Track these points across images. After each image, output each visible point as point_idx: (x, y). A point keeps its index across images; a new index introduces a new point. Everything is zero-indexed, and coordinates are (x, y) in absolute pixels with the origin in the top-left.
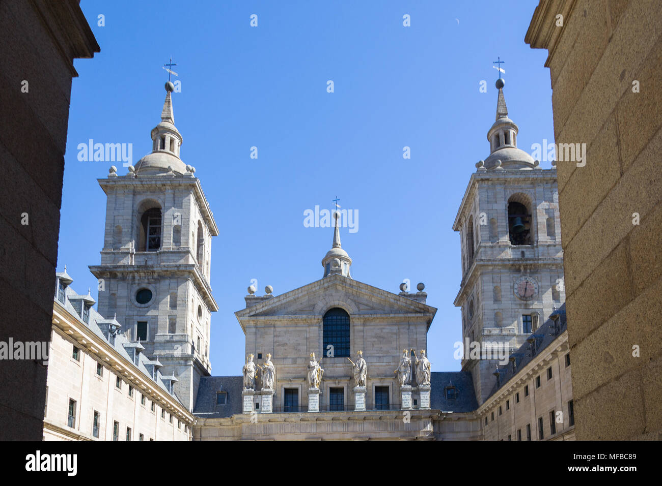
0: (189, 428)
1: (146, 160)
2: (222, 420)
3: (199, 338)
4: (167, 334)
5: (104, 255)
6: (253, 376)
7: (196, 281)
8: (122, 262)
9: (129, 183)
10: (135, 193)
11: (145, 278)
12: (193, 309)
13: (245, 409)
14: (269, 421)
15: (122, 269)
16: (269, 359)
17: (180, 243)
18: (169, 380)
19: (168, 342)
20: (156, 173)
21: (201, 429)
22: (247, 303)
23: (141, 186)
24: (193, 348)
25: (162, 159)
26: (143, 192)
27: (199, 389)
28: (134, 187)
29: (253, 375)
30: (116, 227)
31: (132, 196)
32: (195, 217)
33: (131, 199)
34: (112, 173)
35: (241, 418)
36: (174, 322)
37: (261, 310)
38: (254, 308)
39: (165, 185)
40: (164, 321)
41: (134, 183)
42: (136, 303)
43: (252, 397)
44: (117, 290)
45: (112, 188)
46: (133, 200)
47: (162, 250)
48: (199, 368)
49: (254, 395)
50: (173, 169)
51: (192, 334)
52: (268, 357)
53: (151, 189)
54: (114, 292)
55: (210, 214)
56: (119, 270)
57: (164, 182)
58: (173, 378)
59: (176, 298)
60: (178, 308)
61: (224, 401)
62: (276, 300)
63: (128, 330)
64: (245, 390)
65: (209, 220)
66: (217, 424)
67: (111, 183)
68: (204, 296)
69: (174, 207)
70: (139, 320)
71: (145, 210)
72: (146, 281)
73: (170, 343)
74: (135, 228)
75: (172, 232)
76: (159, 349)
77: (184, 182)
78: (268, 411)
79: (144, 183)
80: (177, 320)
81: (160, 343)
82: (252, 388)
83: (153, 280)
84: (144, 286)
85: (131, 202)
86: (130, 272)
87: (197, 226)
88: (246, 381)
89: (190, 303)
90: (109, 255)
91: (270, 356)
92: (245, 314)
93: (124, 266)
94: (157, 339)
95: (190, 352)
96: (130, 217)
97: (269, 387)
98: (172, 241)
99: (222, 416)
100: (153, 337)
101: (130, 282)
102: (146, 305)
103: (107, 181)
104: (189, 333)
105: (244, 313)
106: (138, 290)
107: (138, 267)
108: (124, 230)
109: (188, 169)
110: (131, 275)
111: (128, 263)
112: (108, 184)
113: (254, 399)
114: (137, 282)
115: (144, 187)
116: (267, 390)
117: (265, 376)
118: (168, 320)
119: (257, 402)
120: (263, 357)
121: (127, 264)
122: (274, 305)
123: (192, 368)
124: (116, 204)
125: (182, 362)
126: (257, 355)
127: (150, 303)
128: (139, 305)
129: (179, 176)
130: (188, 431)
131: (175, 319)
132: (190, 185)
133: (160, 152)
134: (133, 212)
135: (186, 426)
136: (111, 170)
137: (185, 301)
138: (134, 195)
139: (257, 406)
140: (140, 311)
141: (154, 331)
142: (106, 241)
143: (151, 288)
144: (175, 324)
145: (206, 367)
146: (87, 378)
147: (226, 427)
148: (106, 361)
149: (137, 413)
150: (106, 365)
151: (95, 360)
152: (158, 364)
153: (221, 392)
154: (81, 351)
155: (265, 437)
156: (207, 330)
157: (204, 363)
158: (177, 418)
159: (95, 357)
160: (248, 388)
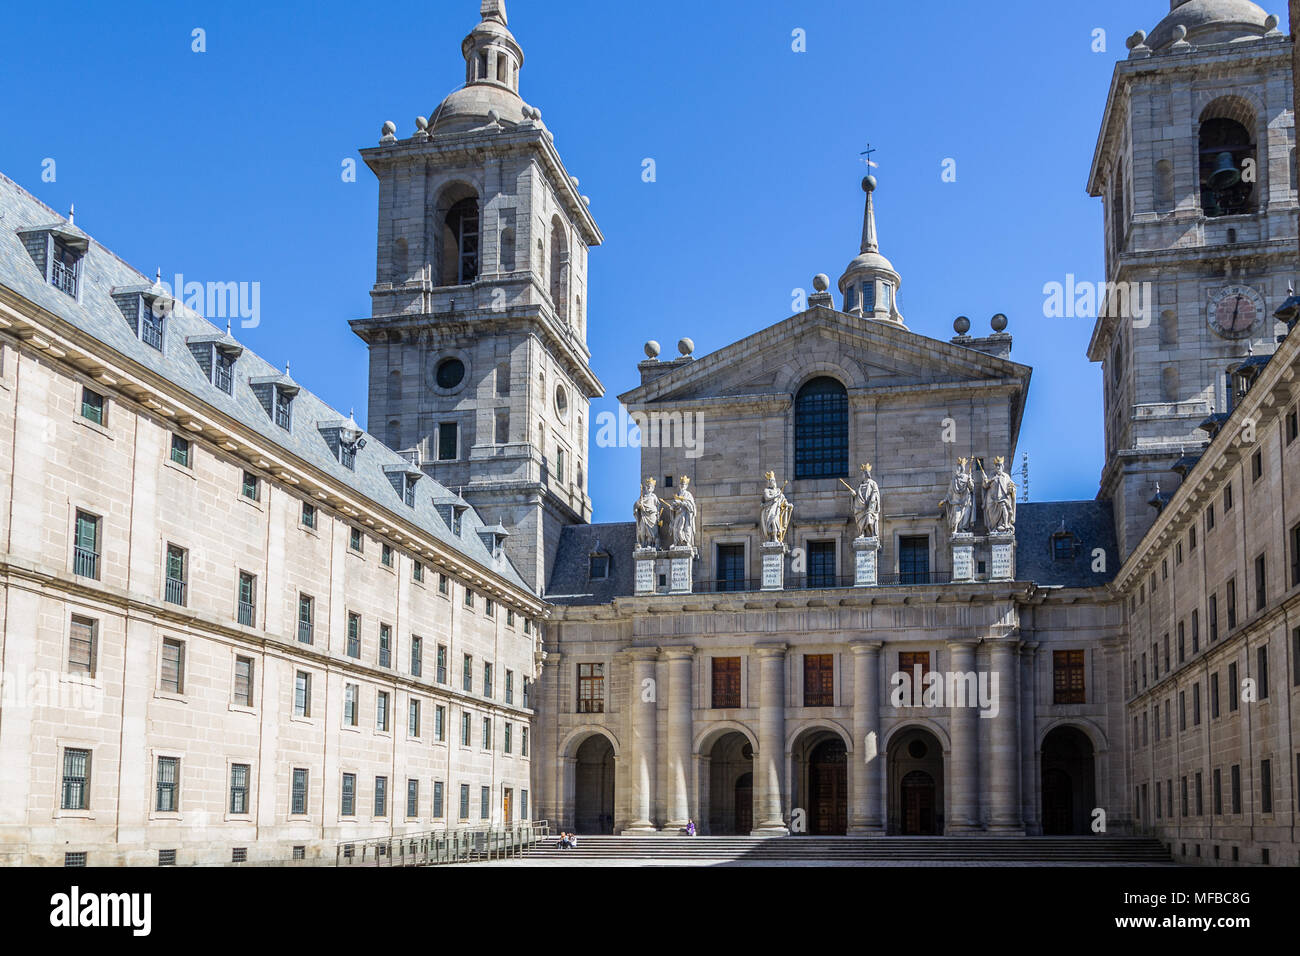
0: (536, 625)
1: (448, 104)
2: (597, 609)
3: (560, 451)
4: (494, 444)
5: (378, 299)
6: (654, 522)
7: (549, 338)
8: (408, 309)
9: (416, 151)
10: (429, 171)
11: (451, 337)
12: (543, 394)
13: (638, 588)
14: (684, 610)
15: (408, 323)
16: (685, 487)
17: (514, 262)
18: (491, 534)
19: (494, 460)
20: (466, 128)
21: (559, 626)
22: (643, 377)
23: (439, 155)
24: (544, 471)
25: (477, 99)
26: (445, 168)
27: (559, 550)
28: (427, 159)
29: (654, 519)
30: (397, 241)
31: (424, 177)
32: (544, 209)
33: (422, 183)
34: (387, 136)
35: (630, 605)
36: (506, 420)
37: (668, 390)
38: (656, 386)
39: (483, 151)
40: (487, 420)
41: (425, 151)
42: (436, 387)
43: (652, 563)
44: (402, 364)
45: (388, 165)
46: (426, 186)
47: (481, 281)
48: (557, 508)
49: (655, 559)
50: (498, 115)
51: (543, 444)
52: (682, 483)
53: (458, 159)
54: (396, 368)
55: (583, 202)
56: (402, 325)
57: (481, 145)
58: (500, 529)
59: (509, 373)
60: (511, 392)
61: (604, 571)
62: (697, 367)
63: (424, 441)
64: (639, 549)
65: (578, 214)
66: (588, 616)
67: (384, 156)
68: (570, 368)
69: (501, 191)
70: (442, 421)
71: (452, 204)
72: (453, 343)
73: (498, 462)
74: (432, 239)
75: (499, 244)
76: (477, 474)
77: (518, 140)
78: (682, 590)
79: (443, 149)
80: (512, 416)
81: (481, 463)
82: (653, 544)
83: (464, 341)
84: (449, 353)
85: (422, 190)
86: (424, 329)
87: (550, 227)
88: (640, 532)
89: (535, 385)
90: (385, 298)
91: (687, 480)
92: (639, 398)
93: (412, 318)
94: (475, 455)
95: (536, 477)
96: (421, 220)
97: (685, 543)
98: (498, 262)
99: (596, 602)
100: (467, 451)
101: (424, 347)
102: (455, 390)
103: (377, 152)
104: (535, 441)
105: (636, 396)
106: (438, 363)
107: (437, 316)
108: (411, 247)
109: (525, 112)
110: (425, 334)
111: (420, 310)
112: (378, 157)
113: (655, 566)
114: (436, 345)
115: (444, 158)
116: (681, 548)
117: (676, 521)
118: (494, 418)
119: (662, 572)
120: (674, 483)
121: (417, 312)
122: (693, 378)
123: (540, 509)
124: (395, 196)
125: (521, 498)
126: (663, 479)
127: (461, 385)
128: (441, 390)
129: (510, 128)
130: (533, 630)
131: (508, 415)
132: (530, 146)
133: (478, 84)
134: (426, 210)
135: (527, 621)
136: (386, 130)
137: (525, 379)
138: (427, 175)
139: (662, 580)
140: (442, 402)
141: (470, 439)
142: (379, 270)
143: (461, 355)
144: (507, 425)
145: (577, 508)
146: (278, 532)
147: (604, 622)
148: (321, 500)
149: (404, 597)
150: (324, 506)
151: (298, 498)
152: (460, 504)
153: (598, 554)
154: (263, 482)
155: (676, 642)
156: (581, 434)
157: (574, 500)
158: (505, 606)
159: (297, 492)
160: (645, 546)
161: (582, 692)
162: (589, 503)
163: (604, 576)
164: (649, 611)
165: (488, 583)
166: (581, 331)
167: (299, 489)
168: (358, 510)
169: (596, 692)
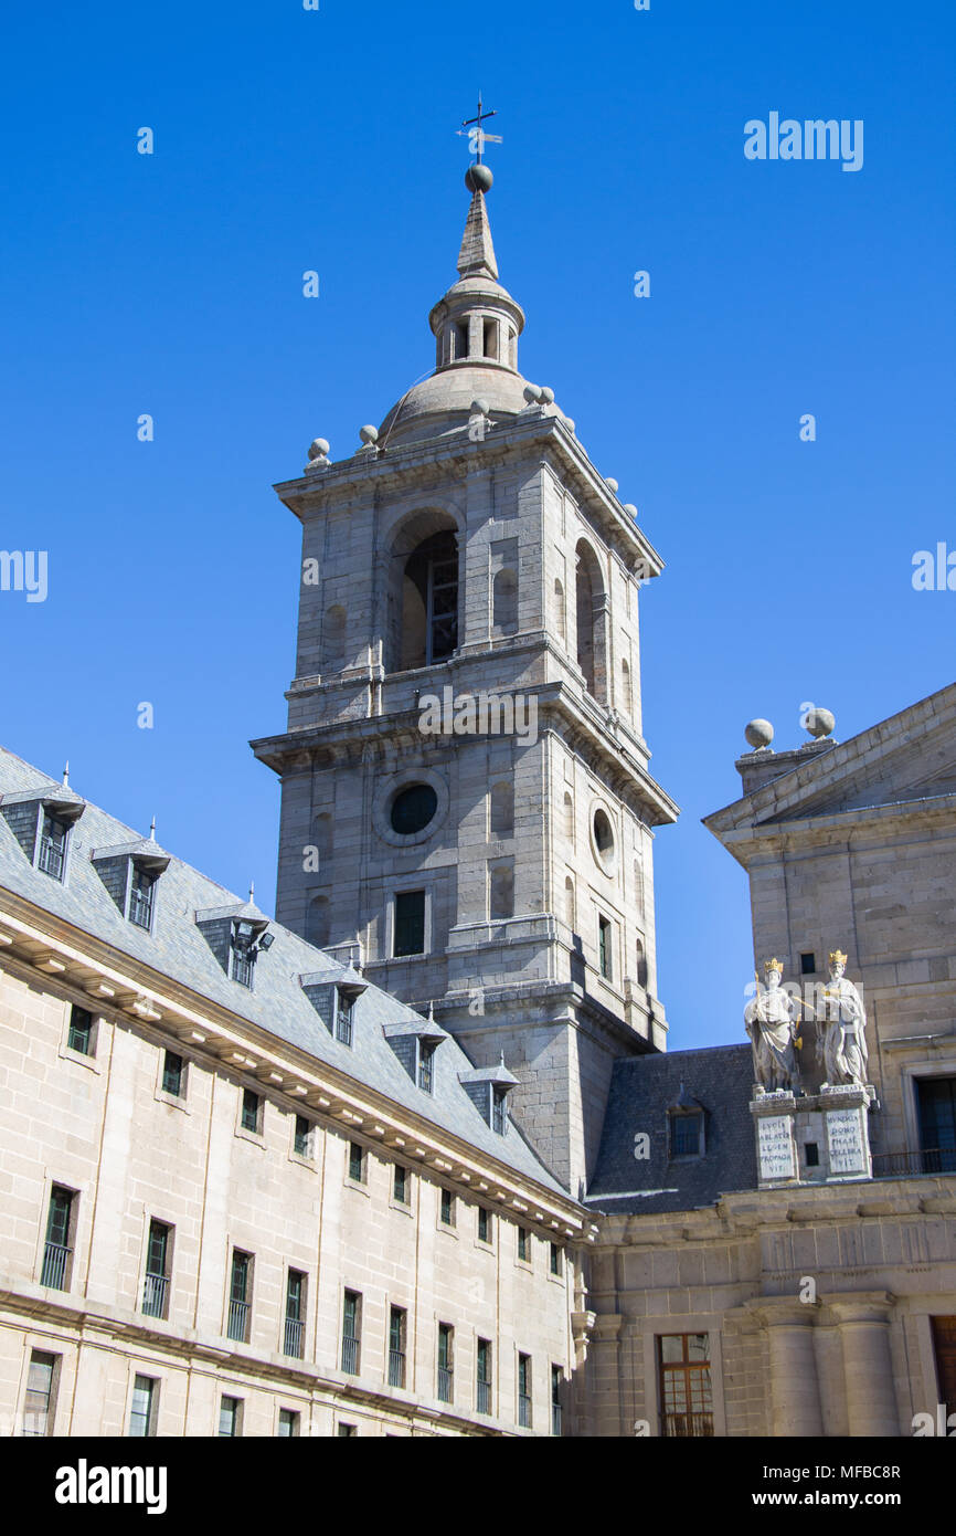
0: (571, 1257)
1: (409, 402)
2: (688, 1219)
3: (604, 923)
4: (488, 921)
5: (297, 702)
6: (786, 1042)
7: (577, 734)
8: (345, 712)
9: (360, 476)
10: (379, 501)
11: (415, 749)
12: (572, 827)
13: (765, 1171)
14: (861, 1214)
15: (345, 735)
16: (840, 971)
17: (516, 620)
18: (486, 1083)
19: (488, 949)
20: (437, 431)
21: (617, 1257)
22: (746, 782)
23: (396, 476)
24: (578, 961)
25: (455, 388)
26: (405, 494)
27: (609, 1105)
28: (378, 485)
29: (784, 1035)
30: (329, 611)
31: (370, 511)
32: (564, 533)
33: (370, 520)
34: (317, 460)
35: (751, 1208)
36: (509, 878)
37: (794, 799)
38: (770, 796)
39: (463, 461)
40: (477, 881)
41: (374, 473)
42: (390, 834)
43: (788, 1121)
44: (334, 802)
45: (316, 501)
46: (376, 522)
47: (463, 655)
48: (603, 1027)
49: (794, 1113)
50: (486, 406)
51: (573, 914)
52: (834, 965)
53: (425, 478)
54: (323, 809)
55: (626, 515)
56: (336, 738)
57: (461, 452)
58: (502, 1073)
59: (511, 798)
60: (517, 831)
61: (696, 1141)
62: (842, 756)
63: (369, 925)
64: (762, 1094)
65: (620, 534)
66: (671, 1233)
67: (311, 489)
68: (616, 778)
69: (493, 515)
70: (399, 889)
71: (416, 544)
72: (418, 759)
73: (502, 953)
74: (384, 603)
75: (491, 595)
76: (461, 976)
77: (515, 438)
78: (848, 1174)
79: (401, 467)
80: (518, 869)
81: (465, 955)
82: (786, 1085)
83: (437, 754)
84: (411, 775)
85: (369, 530)
86: (370, 741)
87: (574, 559)
88: (760, 1061)
89: (557, 813)
90: (308, 699)
91: (841, 959)
92: (741, 818)
93: (351, 726)
94: (457, 943)
95: (563, 974)
96: (367, 575)
97: (849, 1079)
98: (491, 623)
99: (685, 1204)
100: (442, 938)
101: (371, 770)
102: (421, 835)
103: (300, 484)
104: (560, 909)
105: (736, 816)
106: (393, 794)
107: (390, 718)
108: (351, 616)
109: (529, 396)
110: (373, 748)
111: (366, 712)
112: (302, 492)
113: (794, 1127)
114: (390, 766)
115: (404, 479)
116: (843, 1089)
117: (828, 1037)
118: (488, 876)
119: (810, 1139)
120: (818, 965)
121: (360, 715)
122: (838, 776)
123: (572, 1033)
124: (327, 544)
125: (538, 1013)
126: (797, 961)
127: (431, 827)
128: (399, 838)
129: (504, 421)
130: (567, 1266)
131: (512, 868)
132: (538, 442)
133: (455, 367)
134: (375, 560)
135: (555, 1251)
136: (315, 451)
137: (539, 807)
138: (376, 507)
139: (811, 1155)
140: (400, 857)
141: (447, 917)
142: (300, 658)
143: (431, 778)
144: (510, 885)
145: (639, 1025)
146: (121, 1106)
147: (704, 1246)
148: (196, 1046)
149: (332, 1215)
150: (201, 1056)
151: (157, 1044)
152: (430, 1032)
153: (684, 1108)
154: (102, 1022)
155: (850, 1282)
156: (640, 891)
157: (634, 1010)
158: (513, 1222)
159: (157, 1034)
160: (771, 1089)
161: (668, 1398)
162: (660, 1014)
163: (696, 1152)
164: (791, 1220)
165: (482, 1177)
166: (631, 714)
167: (159, 1030)
168: (257, 1058)
169: (696, 1397)
